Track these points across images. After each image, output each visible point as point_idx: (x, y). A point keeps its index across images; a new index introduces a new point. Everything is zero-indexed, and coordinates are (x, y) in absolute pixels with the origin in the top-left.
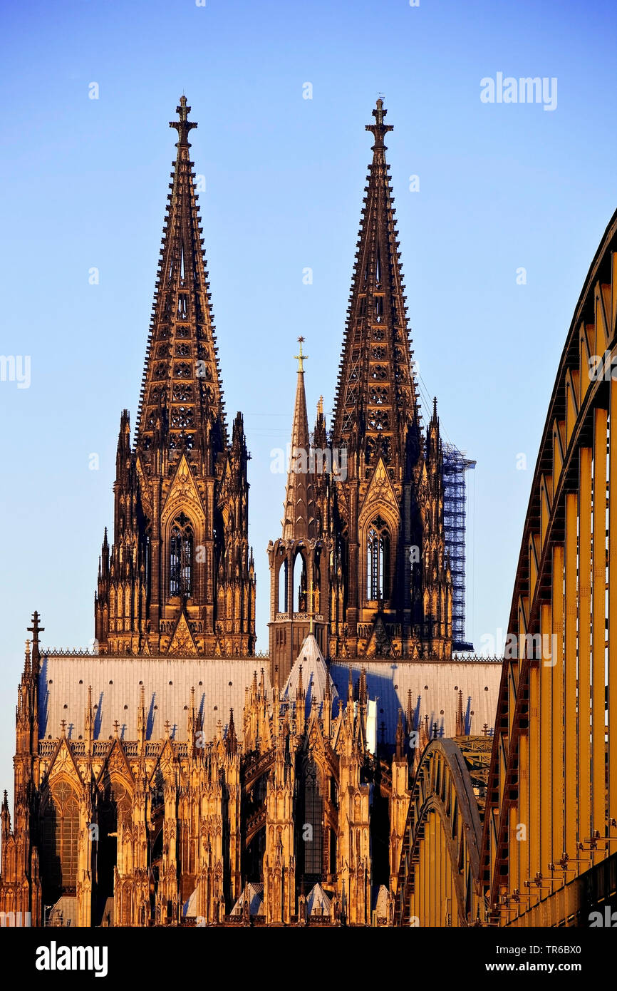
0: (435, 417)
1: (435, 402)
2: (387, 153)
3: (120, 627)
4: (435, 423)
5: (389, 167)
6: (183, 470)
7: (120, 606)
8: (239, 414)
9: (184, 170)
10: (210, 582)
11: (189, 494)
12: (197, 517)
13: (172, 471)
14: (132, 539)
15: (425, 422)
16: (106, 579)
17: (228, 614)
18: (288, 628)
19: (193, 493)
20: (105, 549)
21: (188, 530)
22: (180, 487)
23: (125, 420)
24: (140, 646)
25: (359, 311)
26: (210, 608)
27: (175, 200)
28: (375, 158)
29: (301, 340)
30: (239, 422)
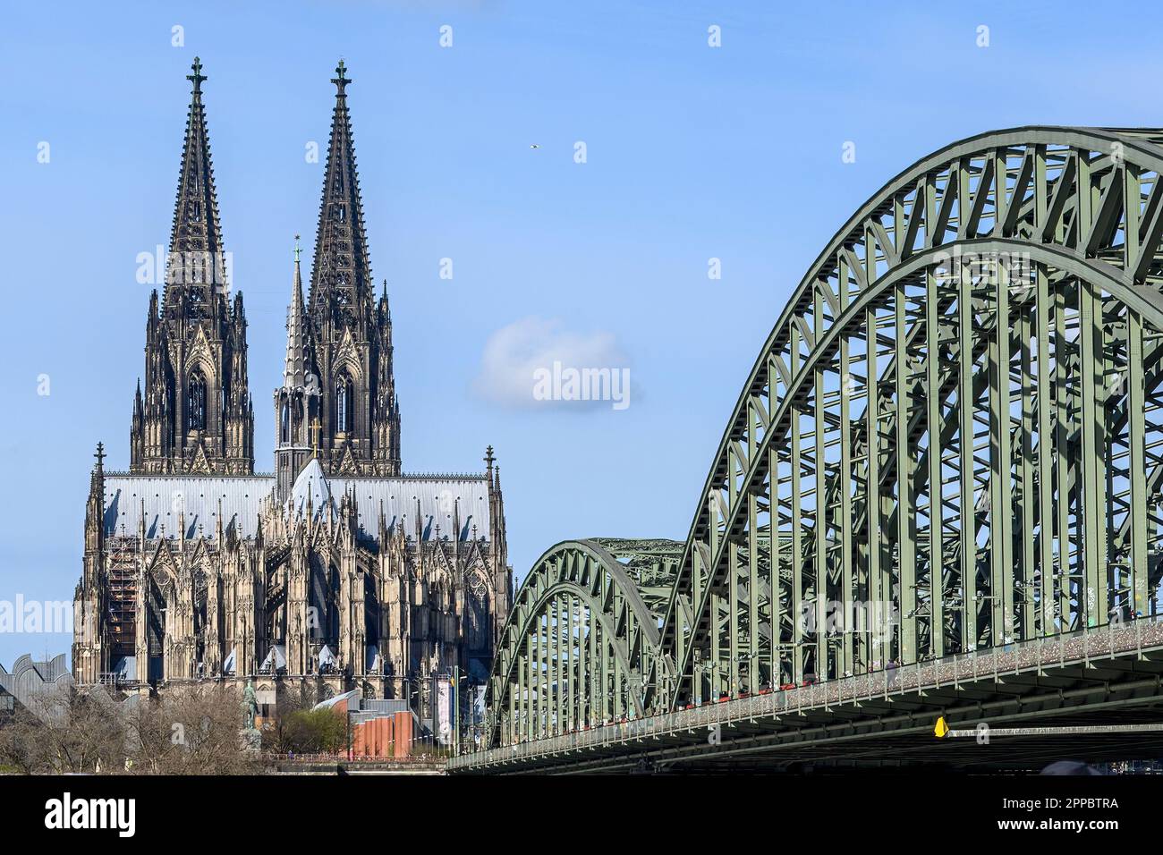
0: (385, 295)
1: (385, 283)
2: (346, 99)
3: (153, 453)
4: (384, 300)
5: (348, 109)
6: (201, 335)
7: (152, 437)
8: (240, 292)
9: (197, 110)
10: (220, 418)
11: (204, 353)
12: (210, 371)
13: (191, 335)
14: (161, 387)
15: (376, 299)
16: (140, 418)
17: (235, 443)
18: (290, 454)
19: (207, 352)
20: (138, 394)
21: (203, 379)
22: (197, 348)
23: (154, 296)
24: (168, 468)
25: (329, 214)
26: (220, 439)
27: (191, 133)
28: (339, 104)
29: (297, 238)
30: (239, 298)
